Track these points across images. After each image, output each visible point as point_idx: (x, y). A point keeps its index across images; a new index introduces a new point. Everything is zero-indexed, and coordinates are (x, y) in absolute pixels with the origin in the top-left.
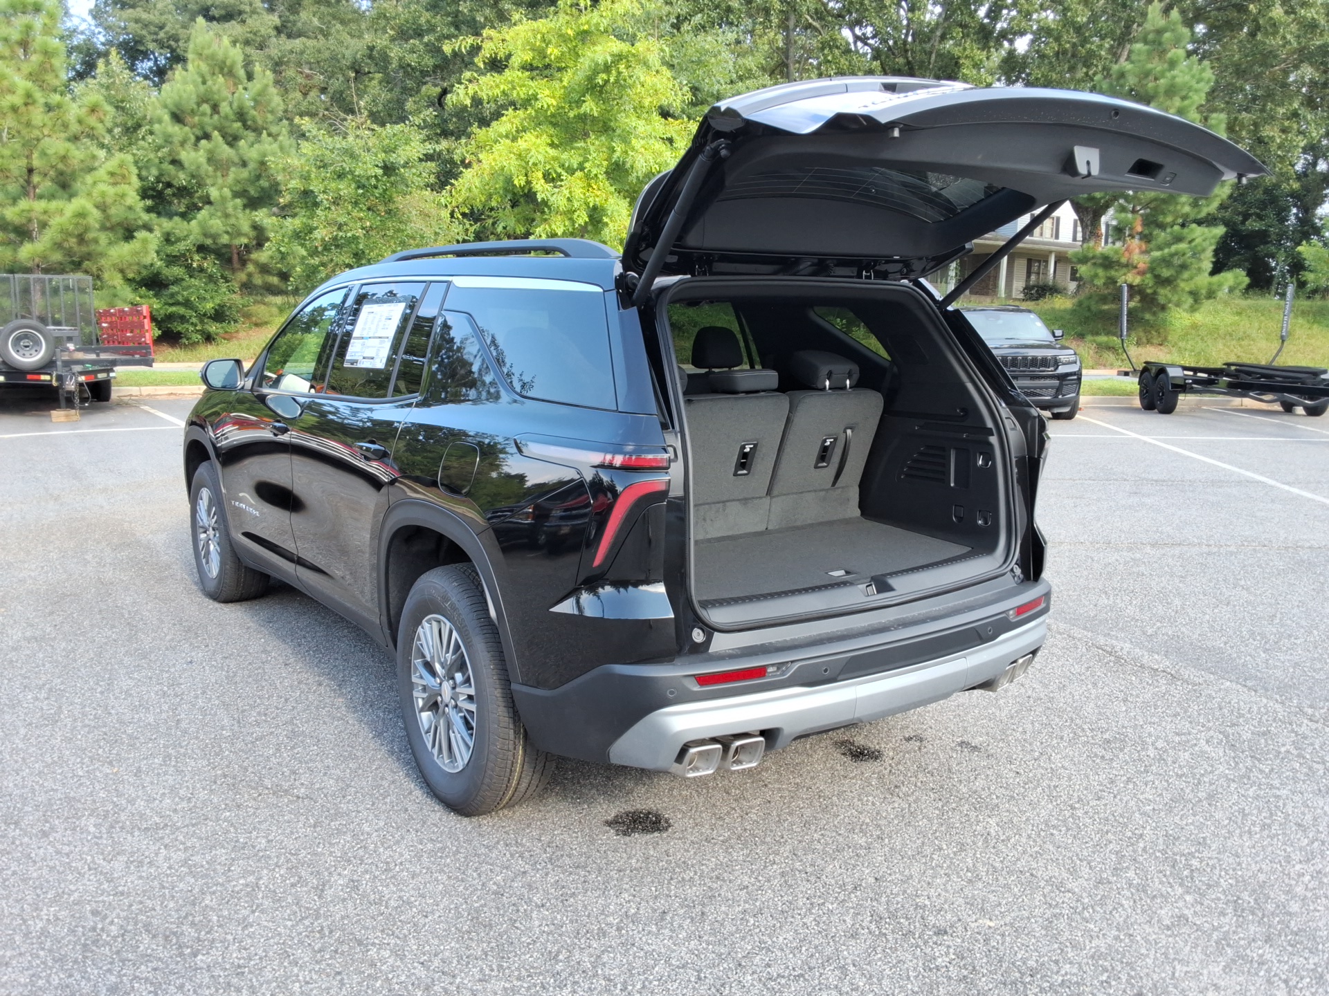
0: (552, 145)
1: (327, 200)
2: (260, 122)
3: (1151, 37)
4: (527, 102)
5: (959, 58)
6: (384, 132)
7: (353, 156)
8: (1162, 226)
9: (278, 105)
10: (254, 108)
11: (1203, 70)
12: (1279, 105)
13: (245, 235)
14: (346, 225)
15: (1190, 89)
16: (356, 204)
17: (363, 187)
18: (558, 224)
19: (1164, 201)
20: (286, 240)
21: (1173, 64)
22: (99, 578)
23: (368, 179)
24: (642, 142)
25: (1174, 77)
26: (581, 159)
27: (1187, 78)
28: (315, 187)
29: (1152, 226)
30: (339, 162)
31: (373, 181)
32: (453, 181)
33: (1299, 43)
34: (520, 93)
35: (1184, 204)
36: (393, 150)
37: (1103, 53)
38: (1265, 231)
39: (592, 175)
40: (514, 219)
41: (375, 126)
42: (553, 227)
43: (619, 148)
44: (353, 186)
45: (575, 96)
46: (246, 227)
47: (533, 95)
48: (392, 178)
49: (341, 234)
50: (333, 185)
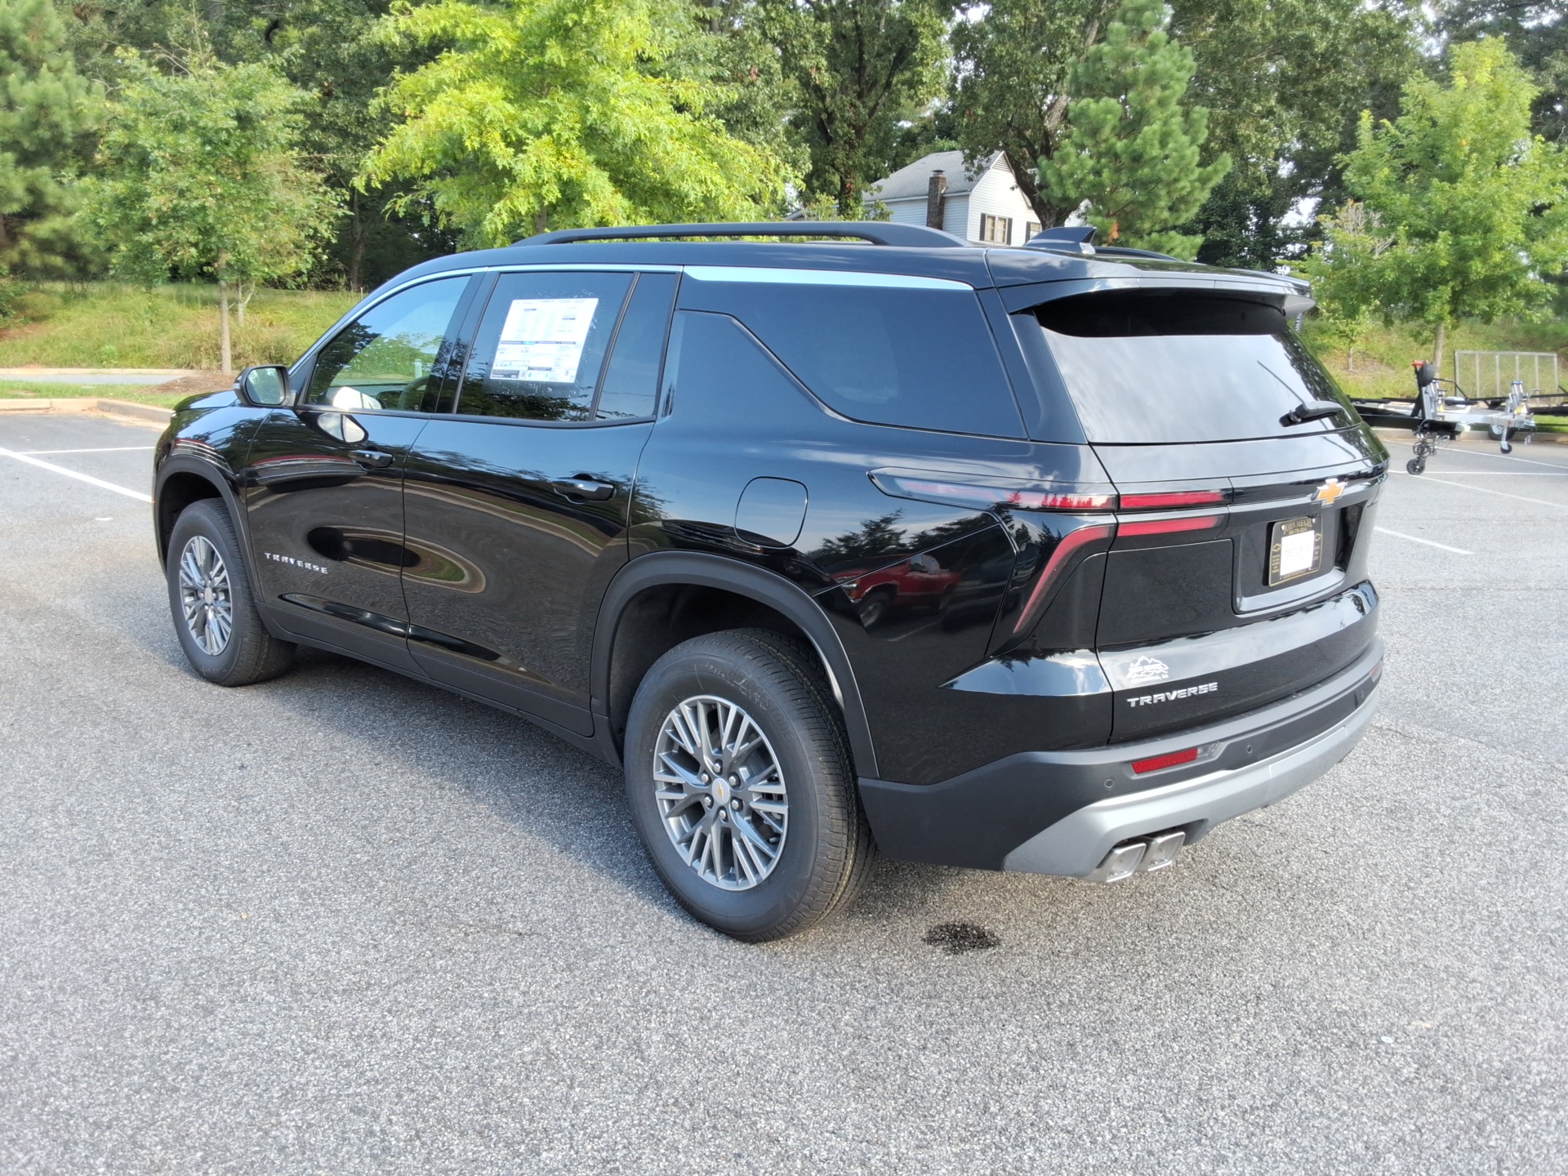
0: (505, 99)
1: (163, 157)
2: (34, 51)
3: (1130, 15)
4: (476, 42)
5: (916, 25)
6: (235, 73)
7: (194, 103)
8: (1139, 234)
9: (59, 30)
10: (25, 31)
11: (1184, 56)
12: (1255, 101)
13: (18, 200)
14: (189, 190)
15: (1171, 77)
16: (201, 165)
17: (210, 142)
18: (521, 199)
19: (1142, 205)
20: (105, 209)
21: (1153, 48)
22: (28, 659)
23: (217, 132)
24: (628, 102)
25: (1155, 63)
26: (546, 120)
27: (1169, 64)
28: (146, 140)
29: (1129, 233)
30: (175, 109)
31: (224, 136)
32: (381, 139)
33: (1279, 32)
34: (465, 31)
35: (1162, 209)
36: (249, 96)
37: (1073, 31)
38: (1227, 241)
39: (563, 140)
40: (457, 192)
41: (223, 65)
42: (516, 203)
43: (595, 108)
44: (199, 140)
45: (535, 40)
46: (18, 189)
47: (481, 35)
48: (249, 133)
49: (183, 202)
50: (170, 139)
